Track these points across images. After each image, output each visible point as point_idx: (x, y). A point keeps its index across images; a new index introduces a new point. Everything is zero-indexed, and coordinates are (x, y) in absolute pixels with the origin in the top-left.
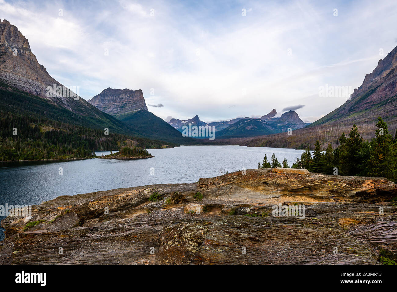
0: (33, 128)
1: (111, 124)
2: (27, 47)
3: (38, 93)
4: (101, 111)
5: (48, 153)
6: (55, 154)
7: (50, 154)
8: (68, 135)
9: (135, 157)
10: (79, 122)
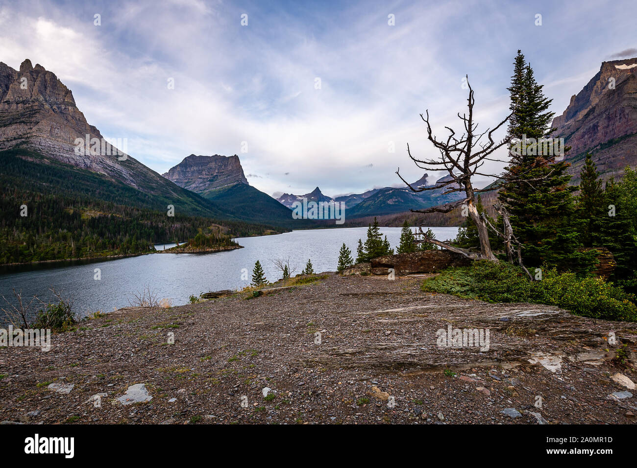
0: (71, 214)
1: (195, 205)
2: (71, 101)
3: (87, 165)
4: (183, 187)
5: (78, 249)
6: (90, 249)
7: (81, 250)
8: (124, 222)
9: (212, 249)
10: (147, 203)
